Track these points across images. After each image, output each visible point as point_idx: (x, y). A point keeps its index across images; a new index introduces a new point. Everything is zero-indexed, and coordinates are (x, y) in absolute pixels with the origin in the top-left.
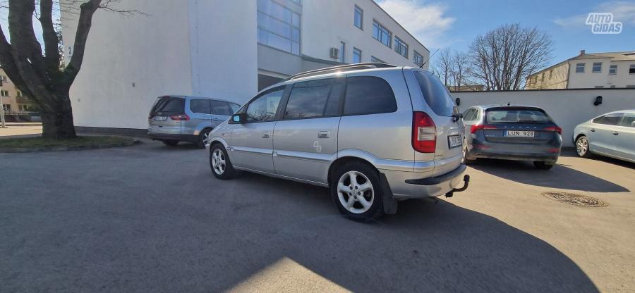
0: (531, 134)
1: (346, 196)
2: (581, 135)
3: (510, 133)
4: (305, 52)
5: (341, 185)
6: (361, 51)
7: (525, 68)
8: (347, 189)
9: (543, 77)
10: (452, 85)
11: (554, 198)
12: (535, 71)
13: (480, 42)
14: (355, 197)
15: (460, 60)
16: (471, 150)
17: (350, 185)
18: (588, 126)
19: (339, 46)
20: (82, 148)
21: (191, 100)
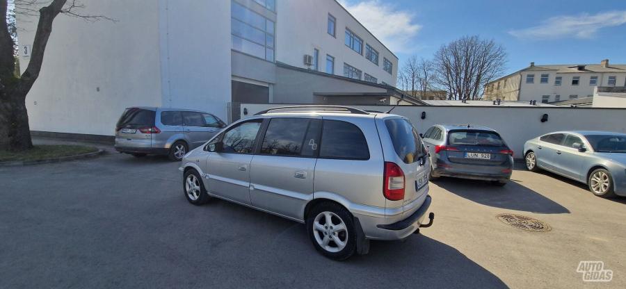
0: (487, 157)
1: (321, 235)
2: (530, 151)
3: (470, 155)
4: (279, 59)
5: (316, 224)
6: (334, 58)
7: (483, 77)
8: (322, 227)
9: (499, 86)
10: (418, 90)
11: (507, 222)
12: (492, 80)
13: (443, 51)
14: (330, 237)
15: (426, 67)
16: (436, 169)
17: (325, 225)
18: (536, 143)
19: (312, 54)
20: (40, 162)
21: (162, 113)
